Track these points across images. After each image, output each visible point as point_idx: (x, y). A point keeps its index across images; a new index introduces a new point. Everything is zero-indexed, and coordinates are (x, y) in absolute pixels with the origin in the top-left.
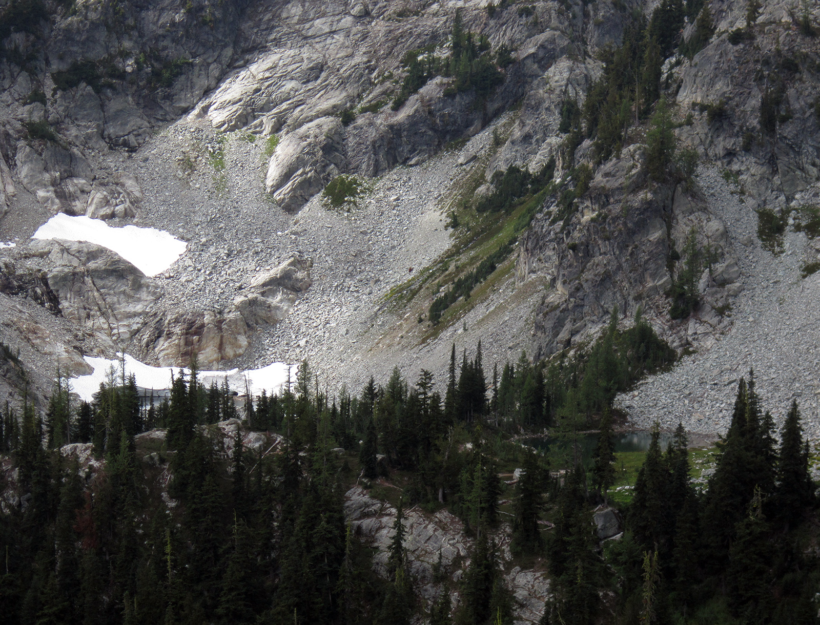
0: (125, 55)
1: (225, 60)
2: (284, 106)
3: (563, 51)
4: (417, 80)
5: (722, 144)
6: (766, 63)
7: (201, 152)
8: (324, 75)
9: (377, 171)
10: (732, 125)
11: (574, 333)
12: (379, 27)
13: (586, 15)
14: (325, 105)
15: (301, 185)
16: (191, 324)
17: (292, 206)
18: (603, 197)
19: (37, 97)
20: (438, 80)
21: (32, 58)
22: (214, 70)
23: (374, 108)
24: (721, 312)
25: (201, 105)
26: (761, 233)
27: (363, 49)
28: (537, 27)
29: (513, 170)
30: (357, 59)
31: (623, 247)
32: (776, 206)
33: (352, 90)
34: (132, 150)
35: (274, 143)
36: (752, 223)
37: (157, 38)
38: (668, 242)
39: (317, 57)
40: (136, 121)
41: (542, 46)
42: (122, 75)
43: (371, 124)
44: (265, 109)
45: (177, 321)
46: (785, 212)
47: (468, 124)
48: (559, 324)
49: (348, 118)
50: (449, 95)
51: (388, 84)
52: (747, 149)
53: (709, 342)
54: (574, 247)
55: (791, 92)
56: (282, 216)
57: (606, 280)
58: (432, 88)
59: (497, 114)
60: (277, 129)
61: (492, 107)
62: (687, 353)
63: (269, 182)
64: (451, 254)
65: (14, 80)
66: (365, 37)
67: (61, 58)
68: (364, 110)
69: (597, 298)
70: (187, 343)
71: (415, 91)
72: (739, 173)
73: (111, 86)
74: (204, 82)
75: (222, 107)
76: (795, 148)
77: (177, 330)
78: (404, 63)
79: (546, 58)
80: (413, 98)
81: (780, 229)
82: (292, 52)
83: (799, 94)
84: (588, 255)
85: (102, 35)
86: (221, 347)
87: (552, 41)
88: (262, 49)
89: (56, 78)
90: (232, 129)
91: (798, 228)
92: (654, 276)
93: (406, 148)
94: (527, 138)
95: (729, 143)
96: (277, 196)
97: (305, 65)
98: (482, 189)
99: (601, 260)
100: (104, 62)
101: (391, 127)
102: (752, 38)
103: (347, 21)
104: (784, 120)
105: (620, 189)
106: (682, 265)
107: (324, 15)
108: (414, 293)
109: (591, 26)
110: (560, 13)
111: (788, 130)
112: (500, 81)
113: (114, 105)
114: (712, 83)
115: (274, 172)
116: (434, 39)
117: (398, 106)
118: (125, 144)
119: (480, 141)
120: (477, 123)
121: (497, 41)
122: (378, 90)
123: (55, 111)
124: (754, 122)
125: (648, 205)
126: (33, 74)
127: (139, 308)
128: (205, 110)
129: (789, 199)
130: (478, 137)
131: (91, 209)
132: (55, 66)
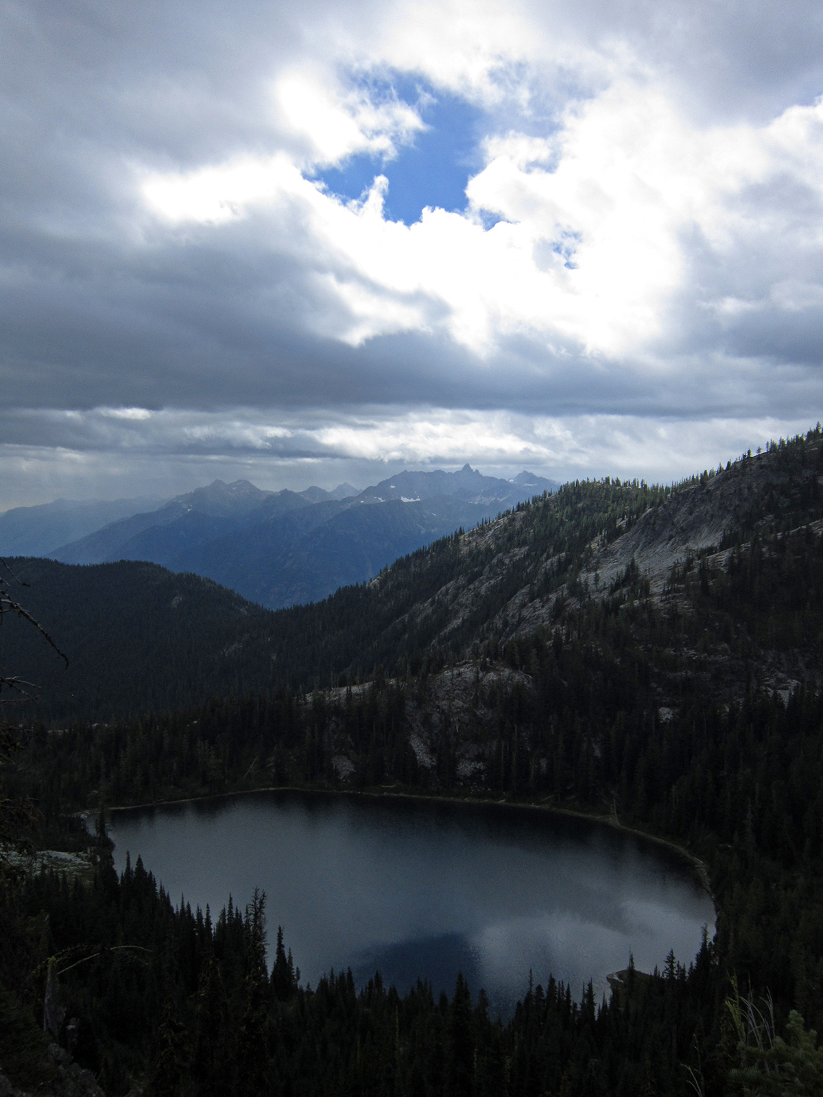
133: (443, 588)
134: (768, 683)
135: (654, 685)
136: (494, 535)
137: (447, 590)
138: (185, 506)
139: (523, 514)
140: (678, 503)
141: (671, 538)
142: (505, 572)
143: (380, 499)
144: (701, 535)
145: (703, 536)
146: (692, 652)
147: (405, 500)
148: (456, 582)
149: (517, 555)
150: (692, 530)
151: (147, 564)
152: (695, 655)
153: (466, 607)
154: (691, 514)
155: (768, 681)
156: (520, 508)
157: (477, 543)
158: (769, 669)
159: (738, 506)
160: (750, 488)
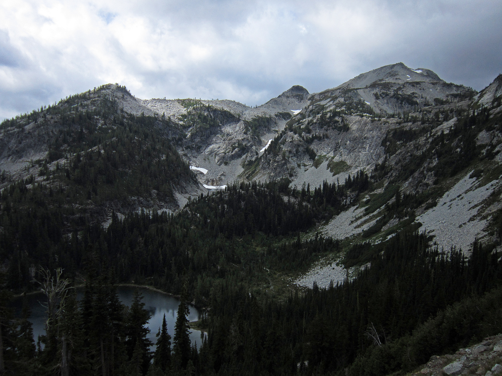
0: (193, 145)
1: (206, 146)
2: (216, 152)
3: (254, 145)
4: (234, 148)
5: (291, 155)
6: (296, 145)
7: (206, 158)
8: (220, 148)
9: (230, 161)
10: (292, 153)
11: (276, 179)
12: (227, 142)
13: (255, 140)
14: (222, 152)
15: (221, 162)
16: (212, 180)
17: (220, 165)
18: (278, 162)
19: (183, 150)
20: (237, 149)
21: (182, 145)
22: (205, 147)
23: (228, 152)
24: (296, 176)
25: (204, 152)
26: (298, 166)
27: (225, 145)
28: (249, 142)
29: (250, 160)
30: (225, 146)
31: (282, 168)
32: (299, 163)
33: (225, 150)
34: (196, 158)
35: (215, 157)
36: (296, 166)
37: (197, 143)
38: (287, 168)
39: (219, 146)
40: (196, 154)
41: (251, 144)
42: (193, 148)
43: (229, 154)
44: (213, 152)
45: (210, 180)
46: (300, 164)
47: (242, 154)
48: (274, 178)
49: (225, 154)
50: (239, 151)
51: (230, 149)
52: (294, 156)
53: (295, 180)
54: (274, 168)
55: (299, 149)
56: (219, 167)
57: (280, 172)
58: (236, 149)
59: (245, 153)
60: (215, 155)
61: (245, 152)
62: (292, 181)
63: (216, 162)
64: (244, 172)
65: (180, 148)
66: (225, 143)
67: (185, 145)
68: (227, 153)
69: (279, 174)
70: (212, 183)
71: (234, 150)
72: (293, 159)
73: (192, 149)
74: (204, 149)
75: (207, 152)
76: (300, 156)
77: (211, 181)
78: (231, 146)
79: (251, 146)
80: (234, 151)
81: (300, 166)
82: (215, 145)
83: (300, 149)
84: (276, 169)
85: (190, 142)
86: (216, 183)
87: (252, 143)
88: (211, 145)
89: (185, 148)
90: (209, 155)
91: (302, 166)
92: (286, 172)
93: (234, 158)
94: (252, 156)
95: (292, 155)
96: (218, 164)
97: (217, 147)
98: (246, 163)
99: (278, 170)
100: (191, 146)
101: (232, 155)
102: (293, 142)
103: (222, 141)
104: (299, 152)
105: (280, 161)
106: (289, 170)
107: (218, 140)
108: (242, 176)
109: (256, 142)
110: (252, 140)
111: (299, 153)
112: (245, 149)
113: (193, 152)
114: (288, 148)
115: (216, 161)
116: (235, 143)
117: (232, 152)
118: (195, 157)
119: (244, 156)
120: (243, 154)
121: (244, 144)
122: (228, 150)
123: (186, 152)
124: (295, 152)
125: (284, 163)
126: (182, 147)
127: (205, 178)
128: (205, 152)
129: (300, 162)
130: (243, 156)
131: (194, 165)
132: (185, 146)
134: (109, 215)
135: (65, 223)
140: (9, 138)
141: (9, 156)
144: (30, 154)
145: (31, 154)
146: (77, 205)
150: (24, 151)
152: (80, 206)
154: (20, 143)
155: (109, 214)
158: (108, 210)
159: (49, 140)
160: (52, 132)
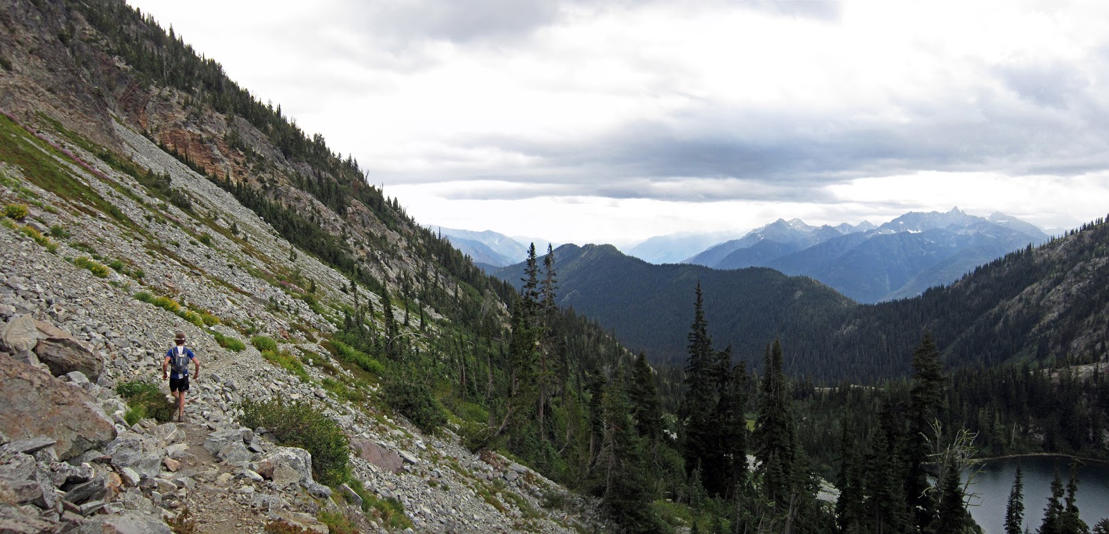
133: (1028, 289)
136: (1064, 249)
137: (1033, 290)
138: (759, 235)
139: (1090, 232)
142: (1091, 276)
143: (892, 231)
147: (911, 232)
148: (1040, 284)
149: (1098, 263)
151: (769, 270)
153: (1059, 304)
156: (1085, 228)
157: (1049, 255)
